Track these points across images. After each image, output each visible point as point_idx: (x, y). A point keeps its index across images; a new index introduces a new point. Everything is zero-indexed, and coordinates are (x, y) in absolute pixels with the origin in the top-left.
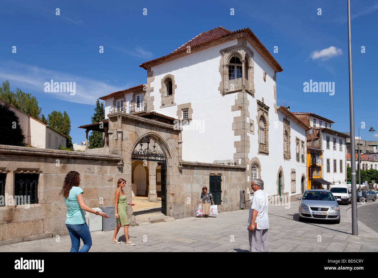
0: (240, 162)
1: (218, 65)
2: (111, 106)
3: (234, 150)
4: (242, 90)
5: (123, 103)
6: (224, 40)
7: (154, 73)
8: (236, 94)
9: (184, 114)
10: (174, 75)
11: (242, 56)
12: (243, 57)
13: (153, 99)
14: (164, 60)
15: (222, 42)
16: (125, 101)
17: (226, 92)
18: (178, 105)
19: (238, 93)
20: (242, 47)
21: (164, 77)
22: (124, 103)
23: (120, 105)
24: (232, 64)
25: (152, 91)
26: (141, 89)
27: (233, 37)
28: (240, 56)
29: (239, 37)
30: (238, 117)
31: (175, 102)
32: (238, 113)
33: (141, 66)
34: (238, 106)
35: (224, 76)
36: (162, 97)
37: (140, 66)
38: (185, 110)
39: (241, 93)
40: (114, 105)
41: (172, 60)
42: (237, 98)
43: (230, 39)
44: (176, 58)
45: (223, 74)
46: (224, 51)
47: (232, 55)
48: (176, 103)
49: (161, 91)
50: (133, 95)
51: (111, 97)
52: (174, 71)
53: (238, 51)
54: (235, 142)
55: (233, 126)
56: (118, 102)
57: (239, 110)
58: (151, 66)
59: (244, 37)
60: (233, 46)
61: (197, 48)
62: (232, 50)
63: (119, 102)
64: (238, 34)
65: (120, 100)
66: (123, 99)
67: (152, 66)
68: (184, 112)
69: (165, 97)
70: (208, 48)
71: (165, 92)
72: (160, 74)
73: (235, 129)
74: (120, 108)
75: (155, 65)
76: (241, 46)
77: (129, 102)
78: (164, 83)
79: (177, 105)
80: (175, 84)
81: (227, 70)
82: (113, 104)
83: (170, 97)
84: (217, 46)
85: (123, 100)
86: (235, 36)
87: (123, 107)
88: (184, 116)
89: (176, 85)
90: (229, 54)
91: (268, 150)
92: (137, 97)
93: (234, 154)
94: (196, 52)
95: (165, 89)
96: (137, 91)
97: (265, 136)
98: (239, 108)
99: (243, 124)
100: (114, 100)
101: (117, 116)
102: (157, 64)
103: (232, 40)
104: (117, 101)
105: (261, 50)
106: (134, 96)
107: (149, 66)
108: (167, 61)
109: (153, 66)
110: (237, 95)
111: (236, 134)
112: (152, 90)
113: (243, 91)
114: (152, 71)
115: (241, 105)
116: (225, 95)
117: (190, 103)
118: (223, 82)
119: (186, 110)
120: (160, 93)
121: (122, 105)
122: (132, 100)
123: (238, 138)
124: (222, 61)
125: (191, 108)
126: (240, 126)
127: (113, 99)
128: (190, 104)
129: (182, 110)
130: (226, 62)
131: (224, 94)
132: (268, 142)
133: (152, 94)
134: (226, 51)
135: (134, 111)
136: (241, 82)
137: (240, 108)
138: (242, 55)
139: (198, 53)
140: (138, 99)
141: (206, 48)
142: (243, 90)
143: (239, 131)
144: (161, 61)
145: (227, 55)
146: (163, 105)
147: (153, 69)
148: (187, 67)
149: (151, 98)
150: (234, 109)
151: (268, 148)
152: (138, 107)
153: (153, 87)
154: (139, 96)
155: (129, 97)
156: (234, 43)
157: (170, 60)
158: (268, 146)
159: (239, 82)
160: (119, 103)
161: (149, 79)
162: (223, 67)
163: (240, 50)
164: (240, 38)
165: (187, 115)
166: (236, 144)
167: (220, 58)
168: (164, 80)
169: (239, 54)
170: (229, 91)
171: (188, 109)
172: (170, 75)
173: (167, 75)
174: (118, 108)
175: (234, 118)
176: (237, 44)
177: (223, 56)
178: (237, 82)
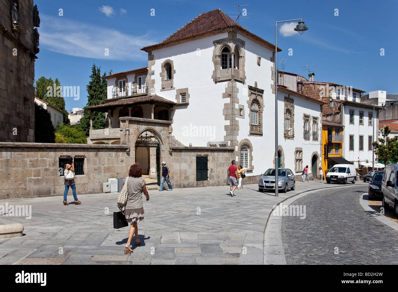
0: (229, 144)
1: (211, 55)
2: (113, 86)
3: (225, 133)
4: (231, 79)
5: (125, 83)
6: (216, 33)
7: (155, 56)
8: (226, 83)
9: (182, 98)
10: (173, 61)
12: (232, 49)
13: (153, 82)
14: (164, 45)
15: (214, 34)
16: (127, 82)
17: (218, 80)
18: (176, 90)
19: (228, 82)
20: (232, 40)
21: (164, 62)
22: (126, 84)
23: (122, 85)
24: (225, 53)
26: (142, 71)
27: (224, 31)
28: (230, 49)
30: (228, 104)
32: (228, 100)
34: (227, 93)
35: (217, 65)
36: (162, 80)
37: (141, 50)
38: (183, 95)
39: (230, 83)
40: (117, 85)
41: (171, 46)
42: (227, 87)
43: (221, 32)
44: (174, 45)
45: (216, 63)
46: (216, 43)
47: (223, 47)
48: (175, 87)
49: (161, 75)
50: (135, 76)
51: (114, 77)
52: (173, 57)
53: (229, 44)
54: (225, 126)
55: (223, 112)
56: (120, 82)
57: (228, 97)
58: (151, 50)
59: (233, 31)
60: (224, 38)
62: (223, 42)
63: (121, 82)
64: (228, 29)
65: (122, 81)
66: (125, 80)
67: (152, 50)
68: (182, 96)
69: (165, 81)
70: (203, 38)
71: (165, 76)
72: (160, 58)
73: (225, 114)
74: (122, 89)
75: (155, 49)
76: (230, 40)
77: (131, 83)
78: (164, 67)
80: (174, 69)
81: (219, 60)
82: (116, 84)
83: (170, 81)
84: (211, 37)
85: (125, 81)
86: (226, 30)
87: (125, 87)
88: (182, 100)
90: (221, 45)
91: (262, 131)
92: (139, 78)
93: (225, 136)
94: (193, 41)
95: (165, 73)
96: (139, 73)
97: (259, 117)
98: (229, 96)
99: (232, 110)
100: (116, 80)
101: (125, 120)
102: (157, 49)
103: (223, 33)
104: (119, 81)
105: (253, 38)
106: (136, 78)
108: (167, 46)
110: (227, 83)
111: (226, 119)
112: (153, 74)
113: (232, 81)
114: (152, 54)
115: (230, 93)
117: (188, 88)
118: (215, 72)
119: (184, 94)
120: (161, 76)
121: (124, 85)
122: (134, 81)
123: (228, 123)
124: (214, 51)
125: (188, 93)
126: (230, 111)
127: (115, 79)
128: (187, 89)
129: (180, 94)
130: (219, 53)
131: (216, 82)
132: (262, 124)
133: (153, 77)
134: (218, 42)
135: (136, 92)
136: (231, 72)
137: (230, 96)
138: (232, 47)
140: (140, 80)
141: (201, 38)
142: (232, 79)
143: (228, 116)
144: (161, 47)
145: (219, 46)
146: (163, 88)
147: (154, 53)
148: (185, 54)
149: (152, 81)
150: (224, 96)
152: (140, 88)
153: (154, 71)
154: (141, 78)
155: (131, 78)
156: (225, 35)
157: (169, 46)
158: (262, 128)
159: (229, 72)
161: (150, 62)
162: (216, 57)
163: (230, 43)
164: (230, 31)
165: (185, 100)
166: (226, 127)
167: (213, 48)
168: (164, 64)
169: (229, 46)
170: (221, 80)
171: (185, 93)
172: (169, 60)
173: (167, 60)
174: (121, 88)
175: (225, 104)
176: (228, 37)
177: (216, 46)
178: (227, 72)
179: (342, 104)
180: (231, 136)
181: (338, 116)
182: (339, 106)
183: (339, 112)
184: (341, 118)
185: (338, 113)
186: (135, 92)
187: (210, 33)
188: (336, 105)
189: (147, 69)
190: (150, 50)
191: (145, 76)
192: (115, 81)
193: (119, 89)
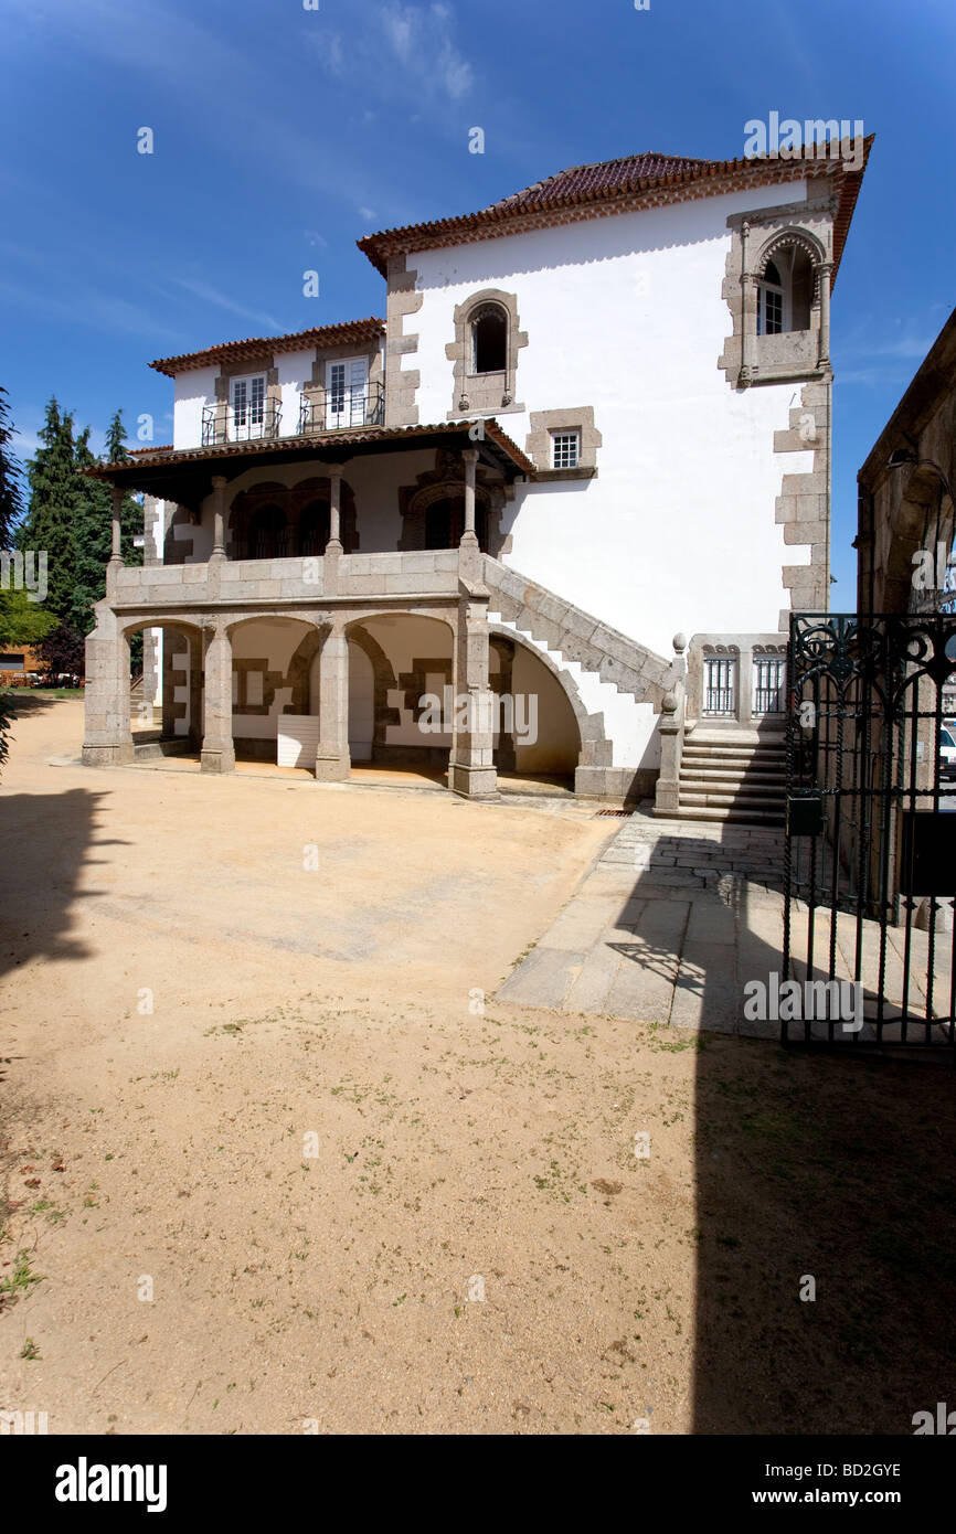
1: (720, 273)
2: (204, 399)
3: (783, 599)
4: (821, 375)
5: (261, 389)
6: (751, 178)
7: (421, 278)
8: (797, 387)
9: (557, 448)
10: (515, 295)
11: (826, 246)
12: (827, 250)
13: (413, 380)
14: (475, 228)
15: (741, 186)
16: (274, 380)
17: (751, 376)
18: (531, 414)
19: (804, 385)
20: (828, 213)
21: (468, 300)
22: (270, 391)
23: (249, 396)
25: (410, 348)
26: (355, 339)
27: (792, 170)
28: (814, 248)
29: (815, 173)
30: (805, 475)
31: (517, 400)
32: (804, 461)
33: (365, 246)
34: (800, 433)
35: (746, 314)
36: (456, 374)
37: (357, 244)
38: (562, 435)
39: (818, 388)
40: (221, 393)
41: (509, 233)
42: (798, 404)
43: (776, 178)
44: (526, 230)
45: (739, 310)
46: (740, 224)
47: (777, 241)
48: (523, 404)
49: (451, 351)
50: (315, 360)
51: (208, 365)
52: (517, 277)
53: (809, 227)
54: (786, 569)
55: (778, 510)
56: (238, 386)
57: (805, 449)
58: (406, 251)
60: (787, 206)
61: (629, 195)
62: (779, 220)
63: (244, 385)
65: (248, 379)
66: (264, 375)
67: (411, 251)
68: (557, 440)
69: (469, 377)
70: (676, 201)
71: (468, 360)
72: (449, 280)
73: (789, 518)
74: (248, 410)
75: (427, 248)
76: (823, 209)
77: (294, 385)
78: (469, 322)
79: (527, 413)
80: (521, 330)
81: (751, 290)
82: (217, 392)
83: (494, 380)
84: (717, 198)
85: (261, 381)
86: (803, 167)
87: (261, 405)
88: (557, 456)
89: (525, 334)
90: (771, 231)
92: (334, 369)
94: (624, 211)
95: (469, 348)
96: (335, 345)
98: (807, 445)
99: (823, 505)
100: (218, 375)
102: (438, 246)
103: (786, 180)
104: (234, 381)
106: (318, 367)
107: (399, 247)
108: (486, 235)
109: (420, 250)
110: (798, 390)
111: (790, 540)
112: (411, 346)
113: (824, 380)
114: (408, 269)
115: (813, 431)
116: (745, 387)
117: (591, 408)
118: (738, 342)
119: (569, 434)
120: (449, 359)
121: (258, 398)
122: (310, 379)
123: (802, 555)
124: (737, 257)
125: (592, 428)
126: (811, 508)
127: (215, 372)
128: (588, 412)
129: (551, 431)
130: (755, 264)
131: (741, 384)
133: (408, 362)
134: (758, 219)
135: (322, 424)
136: (816, 346)
137: (812, 442)
138: (824, 242)
139: (631, 217)
140: (339, 374)
141: (667, 203)
142: (827, 375)
143: (805, 527)
144: (461, 235)
145: (760, 237)
146: (462, 407)
147: (414, 263)
148: (578, 265)
149: (406, 378)
150: (783, 443)
152: (338, 407)
153: (417, 335)
154: (342, 368)
155: (295, 367)
156: (794, 192)
157: (500, 235)
159: (804, 344)
160: (244, 392)
161: (395, 300)
162: (742, 281)
163: (813, 222)
164: (821, 175)
165: (573, 455)
166: (792, 576)
167: (726, 243)
168: (466, 311)
169: (808, 238)
170: (763, 375)
171: (579, 428)
172: (497, 291)
173: (484, 291)
174: (240, 405)
175: (786, 477)
176: (805, 199)
177: (743, 237)
178: (797, 345)
186: (315, 424)
187: (721, 179)
189: (384, 326)
190: (402, 253)
191: (366, 359)
192: (217, 380)
193: (231, 412)
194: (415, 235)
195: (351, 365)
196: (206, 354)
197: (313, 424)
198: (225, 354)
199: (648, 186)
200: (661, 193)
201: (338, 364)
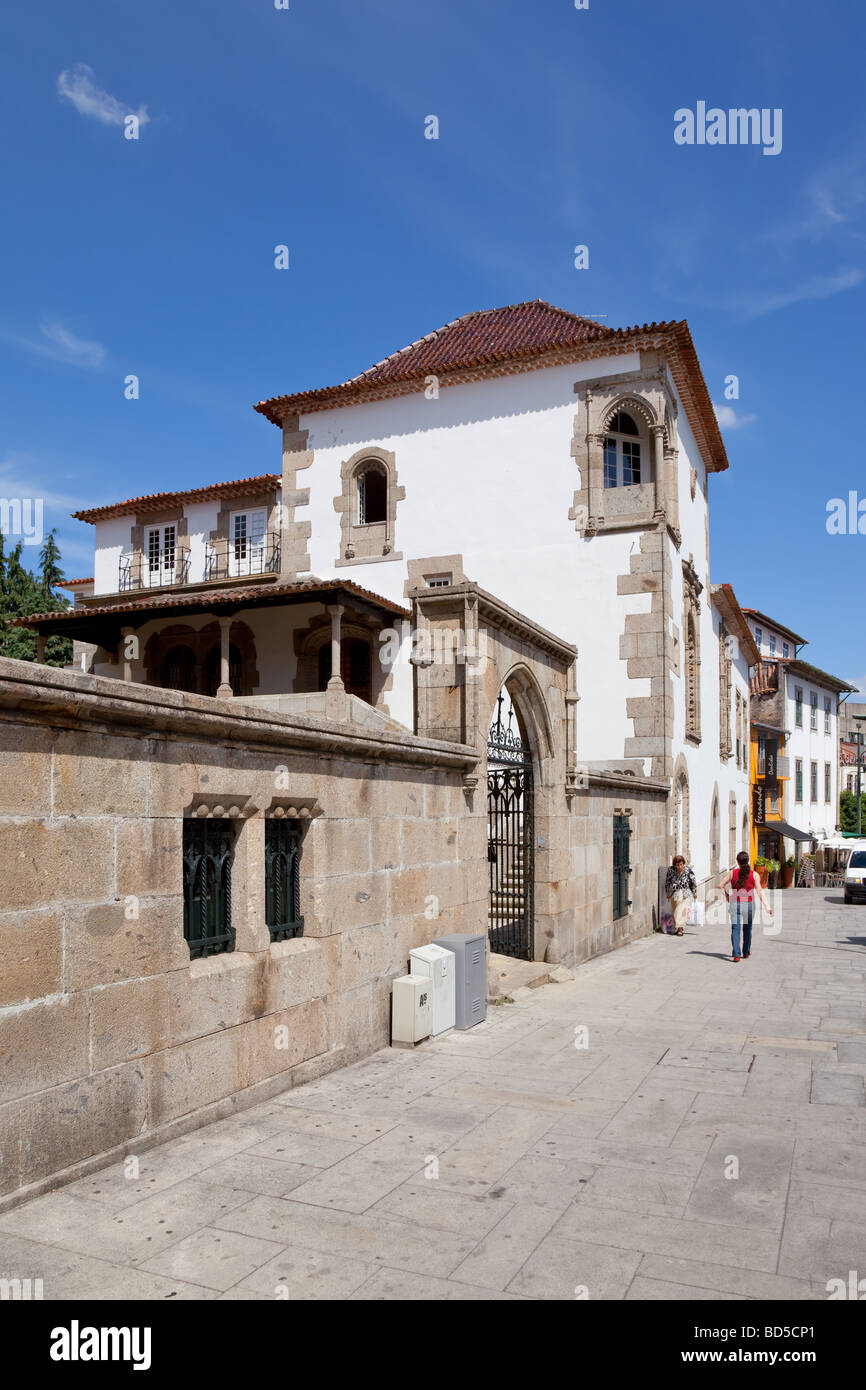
0: (647, 770)
1: (569, 433)
2: (121, 548)
3: (628, 729)
4: (656, 525)
5: (173, 537)
6: (591, 351)
7: (313, 436)
8: (636, 536)
10: (393, 453)
11: (657, 410)
12: (658, 413)
13: (304, 531)
14: (357, 393)
15: (583, 356)
16: (184, 532)
17: (598, 526)
18: (409, 562)
19: (642, 533)
20: (655, 383)
21: (353, 457)
22: (179, 541)
23: (162, 546)
24: (614, 436)
25: (302, 501)
26: (254, 492)
27: (625, 345)
28: (649, 412)
29: (645, 347)
30: (643, 616)
31: (396, 549)
32: (643, 603)
33: (260, 409)
34: (640, 577)
35: (591, 470)
36: (343, 526)
37: (255, 408)
38: (435, 580)
39: (653, 536)
40: (137, 544)
41: (387, 397)
42: (637, 551)
43: (612, 351)
44: (402, 394)
45: (586, 466)
46: (587, 389)
47: (617, 405)
48: (401, 553)
49: (339, 504)
50: (219, 511)
51: (125, 515)
52: (396, 437)
53: (643, 394)
54: (630, 702)
55: (622, 647)
56: (151, 534)
57: (645, 591)
58: (298, 412)
59: (663, 347)
60: (624, 374)
61: (488, 365)
62: (618, 387)
63: (157, 533)
64: (645, 338)
65: (161, 528)
66: (174, 524)
67: (303, 412)
68: (433, 585)
69: (355, 528)
70: (529, 369)
71: (356, 511)
72: (335, 442)
73: (631, 654)
74: (162, 559)
75: (316, 410)
76: (653, 378)
77: (201, 536)
78: (355, 475)
79: (404, 562)
80: (399, 484)
81: (598, 450)
82: (133, 541)
83: (376, 529)
84: (564, 368)
85: (173, 529)
86: (634, 343)
87: (173, 551)
89: (402, 489)
90: (610, 398)
91: (699, 728)
92: (237, 519)
93: (627, 740)
94: (485, 378)
95: (356, 501)
96: (236, 497)
97: (691, 681)
98: (647, 587)
99: (661, 642)
100: (134, 525)
101: (462, 600)
102: (326, 408)
103: (621, 352)
104: (148, 529)
105: (692, 395)
106: (223, 517)
107: (292, 410)
108: (367, 399)
109: (310, 412)
110: (637, 541)
111: (633, 675)
112: (303, 500)
113: (659, 529)
114: (301, 429)
115: (651, 576)
116: (593, 536)
117: (460, 556)
118: (585, 495)
119: (442, 580)
120: (337, 511)
121: (170, 544)
122: (215, 529)
123: (643, 688)
124: (583, 420)
125: (462, 574)
126: (650, 645)
127: (131, 522)
128: (457, 559)
129: (426, 577)
130: (599, 424)
131: (588, 534)
132: (699, 702)
133: (301, 514)
134: (598, 386)
135: (225, 571)
136: (652, 497)
137: (650, 585)
138: (656, 406)
139: (492, 382)
140: (241, 522)
141: (521, 371)
142: (661, 524)
143: (645, 662)
144: (345, 399)
145: (602, 401)
146: (349, 556)
147: (307, 423)
148: (447, 428)
149: (299, 529)
150: (625, 587)
151: (699, 722)
152: (240, 554)
153: (308, 489)
154: (244, 518)
155: (202, 518)
156: (628, 363)
157: (380, 398)
158: (699, 717)
159: (642, 496)
160: (157, 540)
161: (289, 459)
162: (587, 441)
163: (648, 391)
164: (651, 349)
166: (634, 707)
167: (574, 408)
168: (351, 467)
169: (645, 405)
170: (608, 525)
171: (450, 574)
172: (379, 449)
173: (367, 449)
174: (154, 554)
175: (628, 617)
176: (639, 368)
177: (587, 402)
178: (637, 497)
179: (782, 670)
180: (658, 740)
181: (771, 702)
182: (770, 675)
183: (775, 693)
184: (780, 709)
185: (770, 695)
186: (221, 572)
187: (566, 352)
188: (761, 672)
189: (279, 481)
190: (295, 414)
191: (264, 510)
192: (133, 529)
193: (146, 560)
194: (305, 400)
195: (252, 515)
196: (121, 506)
197: (217, 572)
198: (139, 506)
199: (504, 359)
200: (515, 364)
201: (240, 514)
